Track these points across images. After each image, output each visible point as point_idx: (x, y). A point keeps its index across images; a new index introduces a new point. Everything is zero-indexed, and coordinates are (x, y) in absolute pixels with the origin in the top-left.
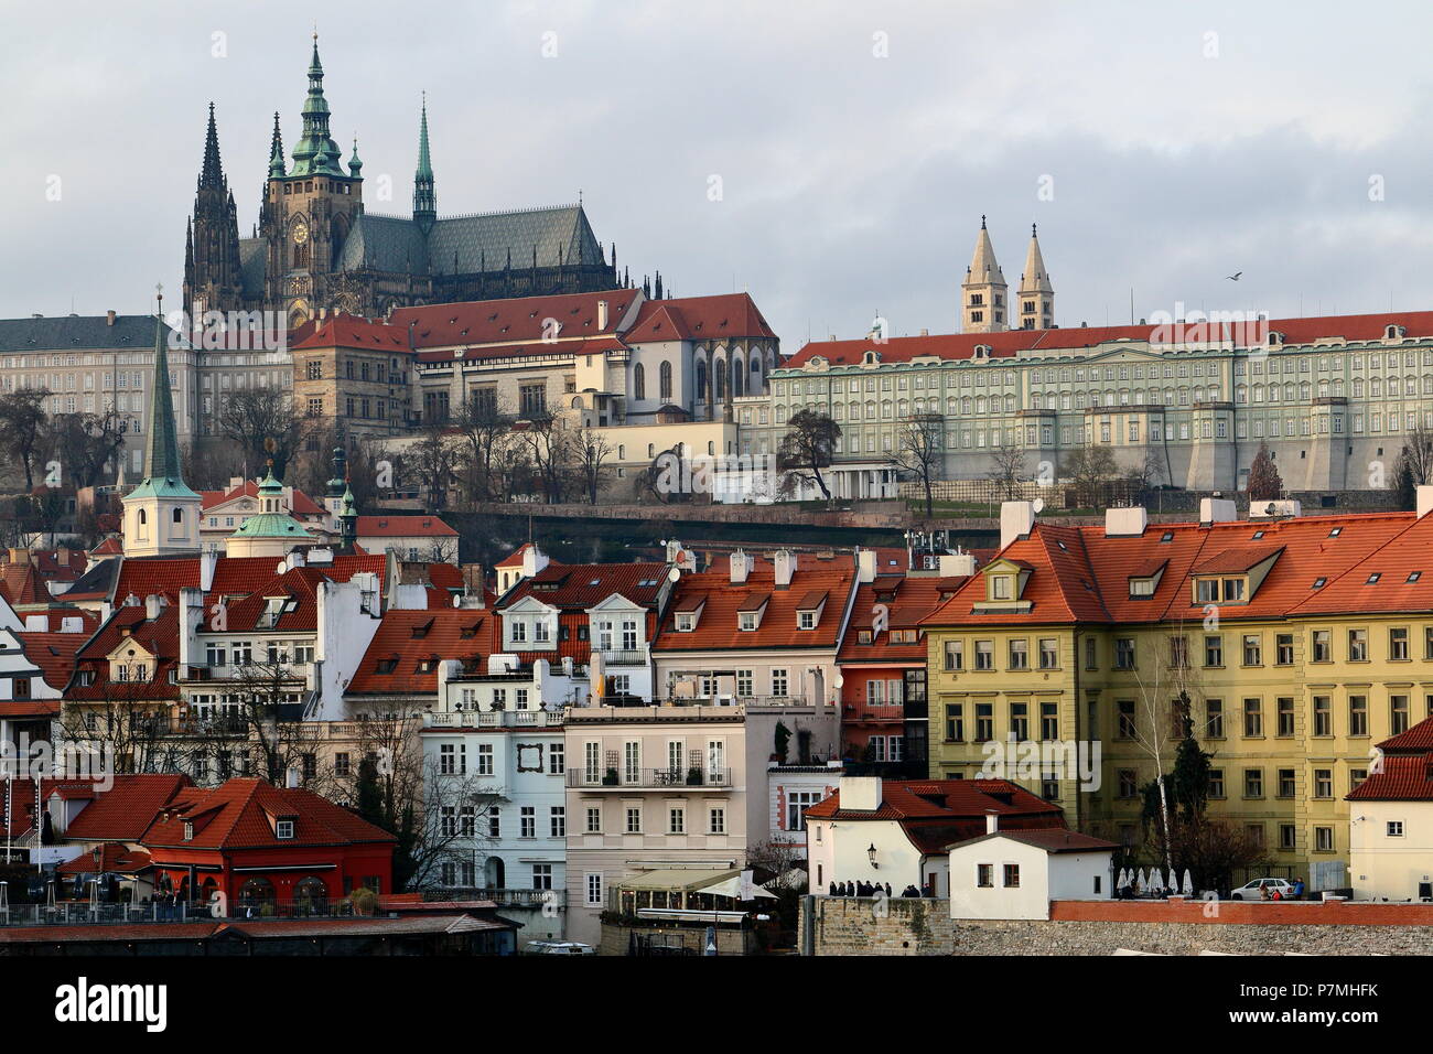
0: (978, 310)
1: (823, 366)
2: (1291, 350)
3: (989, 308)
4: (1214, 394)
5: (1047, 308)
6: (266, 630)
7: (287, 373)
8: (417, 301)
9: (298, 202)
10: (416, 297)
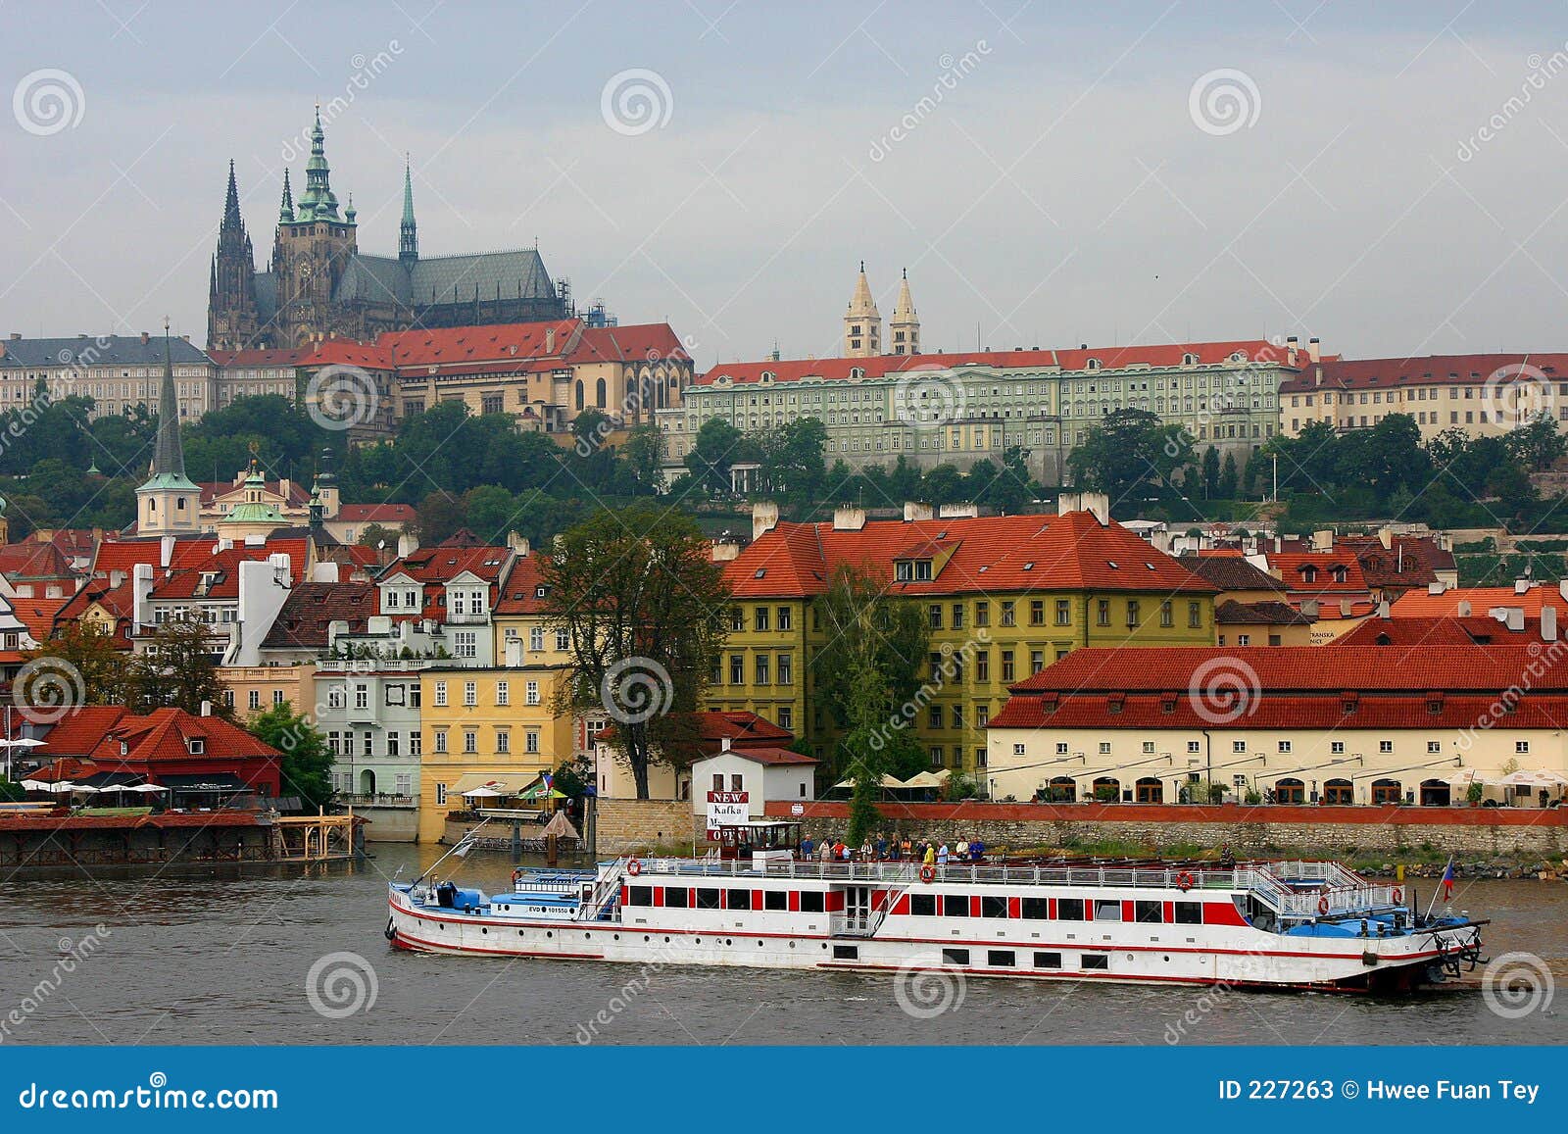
0: (857, 338)
1: (729, 385)
2: (1107, 374)
3: (866, 337)
4: (1044, 408)
5: (914, 336)
6: (201, 597)
7: (291, 385)
8: (400, 328)
9: (303, 244)
10: (400, 323)
